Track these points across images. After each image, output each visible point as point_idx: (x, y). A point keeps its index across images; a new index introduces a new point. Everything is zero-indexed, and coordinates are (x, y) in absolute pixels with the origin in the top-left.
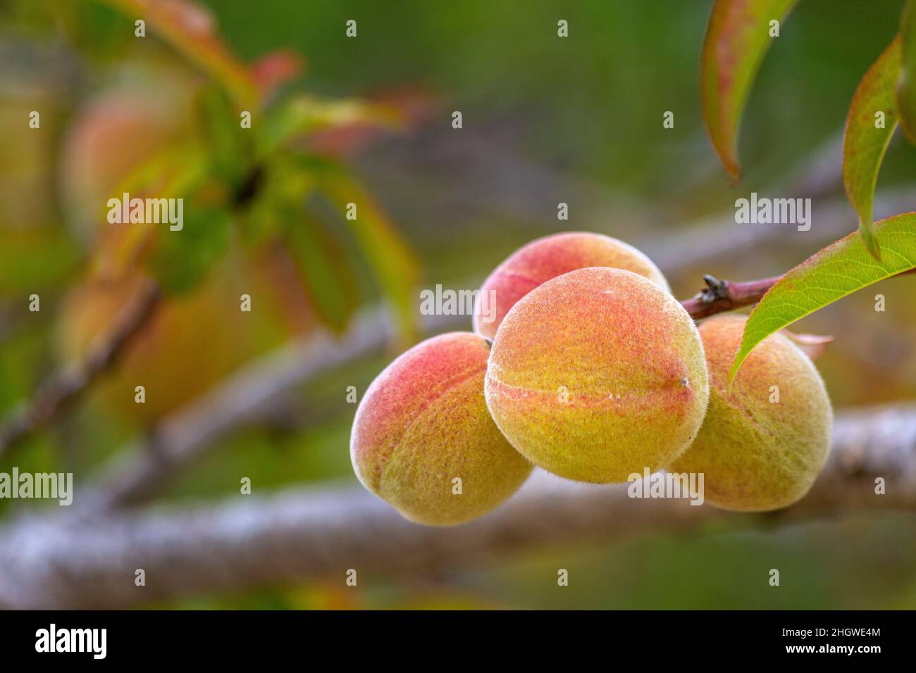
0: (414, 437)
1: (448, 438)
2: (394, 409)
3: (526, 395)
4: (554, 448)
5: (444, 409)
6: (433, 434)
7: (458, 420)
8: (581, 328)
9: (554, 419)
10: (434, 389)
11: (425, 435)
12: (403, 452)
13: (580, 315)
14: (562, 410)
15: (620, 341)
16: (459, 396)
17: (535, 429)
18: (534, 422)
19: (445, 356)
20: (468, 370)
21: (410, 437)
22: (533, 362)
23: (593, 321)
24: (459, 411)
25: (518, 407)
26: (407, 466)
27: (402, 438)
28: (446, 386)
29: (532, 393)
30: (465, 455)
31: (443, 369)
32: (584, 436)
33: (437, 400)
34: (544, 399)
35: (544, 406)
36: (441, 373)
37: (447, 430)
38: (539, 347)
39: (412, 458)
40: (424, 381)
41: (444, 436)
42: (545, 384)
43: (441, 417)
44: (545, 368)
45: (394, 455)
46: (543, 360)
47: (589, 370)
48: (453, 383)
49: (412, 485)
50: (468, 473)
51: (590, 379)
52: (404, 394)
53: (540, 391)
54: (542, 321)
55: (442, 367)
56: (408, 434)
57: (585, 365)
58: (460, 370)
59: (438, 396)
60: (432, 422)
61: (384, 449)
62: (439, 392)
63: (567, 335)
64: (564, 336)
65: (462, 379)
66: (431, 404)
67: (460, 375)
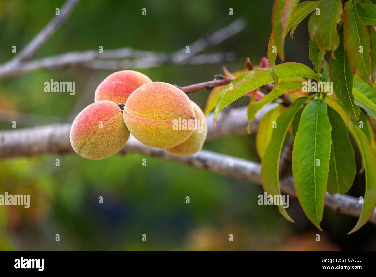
0: (100, 133)
1: (110, 133)
2: (93, 124)
3: (148, 121)
4: (156, 138)
5: (109, 124)
6: (106, 132)
7: (113, 128)
8: (165, 101)
9: (157, 128)
10: (106, 118)
11: (103, 132)
12: (95, 137)
13: (164, 97)
14: (160, 126)
15: (177, 105)
16: (114, 120)
17: (150, 131)
18: (150, 129)
19: (108, 108)
20: (115, 112)
21: (99, 132)
22: (151, 111)
23: (169, 99)
24: (114, 125)
25: (145, 125)
26: (96, 142)
27: (96, 133)
28: (110, 117)
29: (150, 120)
30: (115, 138)
31: (108, 112)
32: (166, 134)
33: (107, 121)
34: (154, 122)
35: (154, 125)
36: (108, 113)
37: (110, 131)
38: (152, 106)
39: (98, 139)
40: (103, 115)
41: (109, 132)
42: (154, 118)
43: (108, 127)
44: (155, 113)
45: (92, 138)
46: (153, 110)
47: (169, 114)
48: (112, 116)
49: (96, 147)
50: (114, 144)
51: (169, 116)
52: (97, 119)
53: (153, 120)
54: (151, 98)
55: (108, 111)
56: (97, 132)
57: (168, 112)
58: (113, 112)
59: (107, 120)
60: (106, 128)
61: (89, 136)
62: (108, 119)
63: (161, 103)
64: (160, 103)
65: (114, 115)
66: (106, 123)
67: (114, 114)
